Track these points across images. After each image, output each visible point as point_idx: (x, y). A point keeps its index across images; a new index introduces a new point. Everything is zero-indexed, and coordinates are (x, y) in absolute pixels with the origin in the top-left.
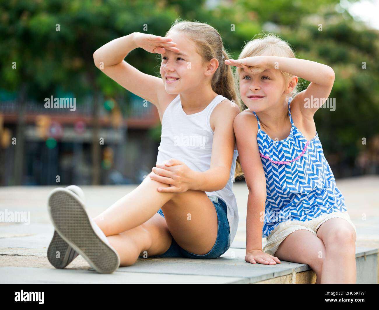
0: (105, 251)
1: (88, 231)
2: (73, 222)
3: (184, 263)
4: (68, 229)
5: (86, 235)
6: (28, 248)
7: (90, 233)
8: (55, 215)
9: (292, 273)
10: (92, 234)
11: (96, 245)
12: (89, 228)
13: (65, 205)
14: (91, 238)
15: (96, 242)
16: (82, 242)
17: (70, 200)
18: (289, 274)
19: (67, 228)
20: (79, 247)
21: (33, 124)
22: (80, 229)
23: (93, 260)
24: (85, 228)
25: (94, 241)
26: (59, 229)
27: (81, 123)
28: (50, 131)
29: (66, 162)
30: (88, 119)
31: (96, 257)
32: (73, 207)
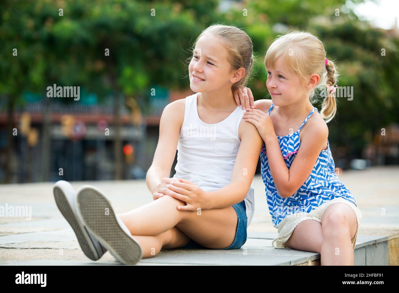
0: (130, 244)
1: (113, 225)
2: (100, 217)
3: (205, 254)
4: (96, 224)
5: (112, 229)
6: (57, 241)
7: (116, 228)
8: (84, 211)
9: (308, 261)
10: (117, 228)
11: (121, 238)
12: (115, 222)
13: (93, 201)
14: (117, 232)
15: (121, 236)
16: (108, 236)
17: (97, 197)
18: (305, 263)
19: (95, 222)
20: (106, 240)
21: (58, 123)
22: (107, 224)
23: (119, 252)
24: (111, 222)
25: (119, 235)
26: (88, 224)
27: (103, 122)
28: (75, 130)
29: (90, 159)
30: (110, 117)
31: (121, 250)
32: (100, 203)
